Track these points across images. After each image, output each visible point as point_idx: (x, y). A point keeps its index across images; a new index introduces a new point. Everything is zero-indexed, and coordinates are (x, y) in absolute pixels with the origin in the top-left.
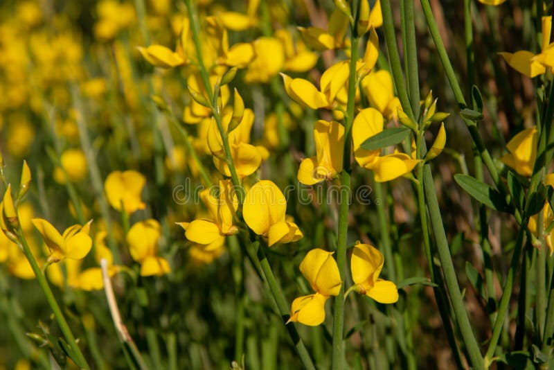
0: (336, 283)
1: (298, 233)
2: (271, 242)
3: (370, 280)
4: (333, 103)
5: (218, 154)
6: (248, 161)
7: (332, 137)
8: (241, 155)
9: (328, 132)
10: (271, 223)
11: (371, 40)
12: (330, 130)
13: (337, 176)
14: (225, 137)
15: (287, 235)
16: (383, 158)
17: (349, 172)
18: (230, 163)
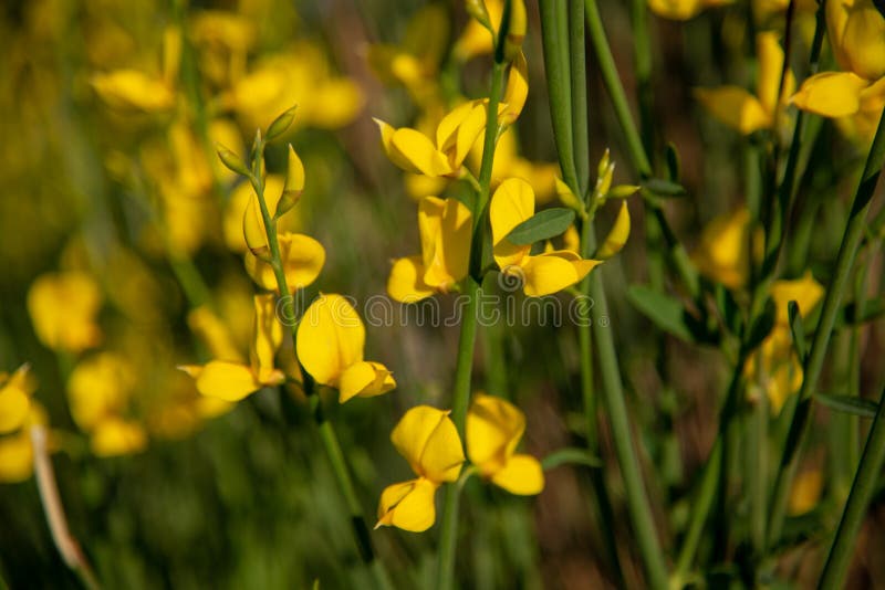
0: (453, 461)
1: (389, 380)
2: (345, 396)
3: (500, 455)
4: (459, 169)
5: (260, 252)
6: (303, 264)
7: (447, 223)
8: (293, 254)
9: (441, 215)
10: (342, 366)
11: (516, 66)
12: (445, 214)
13: (457, 288)
14: (271, 224)
15: (372, 384)
16: (539, 257)
17: (479, 281)
18: (277, 266)
